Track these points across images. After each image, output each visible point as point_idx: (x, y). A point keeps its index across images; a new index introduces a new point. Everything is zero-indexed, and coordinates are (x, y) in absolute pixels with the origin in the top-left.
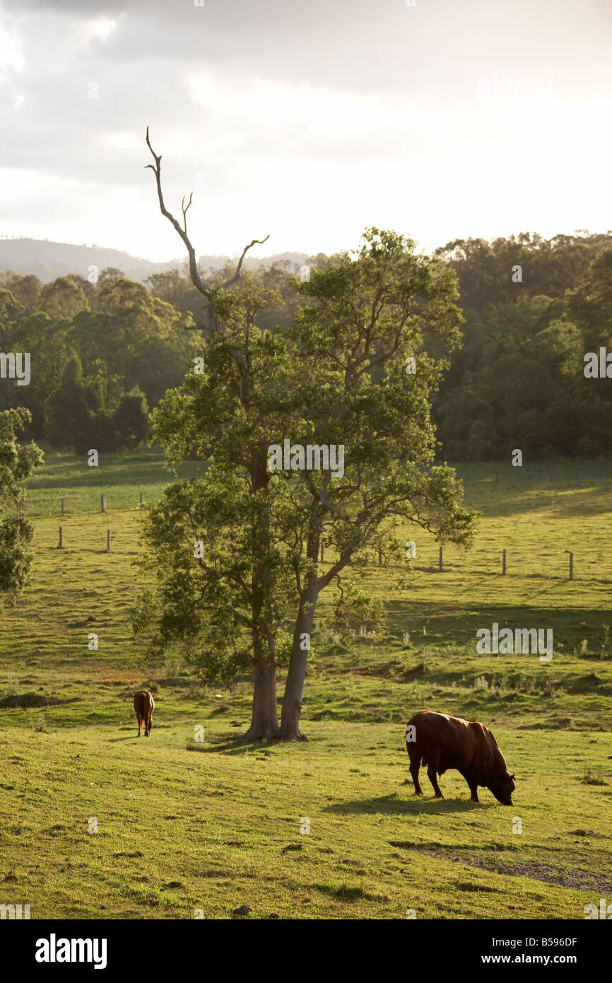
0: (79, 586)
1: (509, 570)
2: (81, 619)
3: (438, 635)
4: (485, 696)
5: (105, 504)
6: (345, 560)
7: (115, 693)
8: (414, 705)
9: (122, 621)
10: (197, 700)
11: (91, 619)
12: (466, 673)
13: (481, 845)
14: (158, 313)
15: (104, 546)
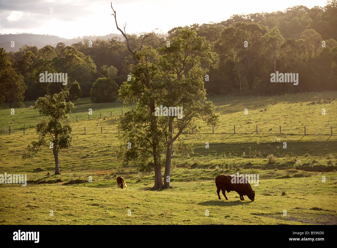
0: (81, 145)
1: (215, 132)
2: (85, 156)
3: (197, 154)
4: (219, 171)
5: (78, 119)
6: (180, 132)
7: (103, 178)
8: (198, 176)
9: (98, 155)
10: (130, 178)
11: (88, 155)
12: (210, 165)
13: (275, 213)
14: (79, 56)
15: (83, 132)
